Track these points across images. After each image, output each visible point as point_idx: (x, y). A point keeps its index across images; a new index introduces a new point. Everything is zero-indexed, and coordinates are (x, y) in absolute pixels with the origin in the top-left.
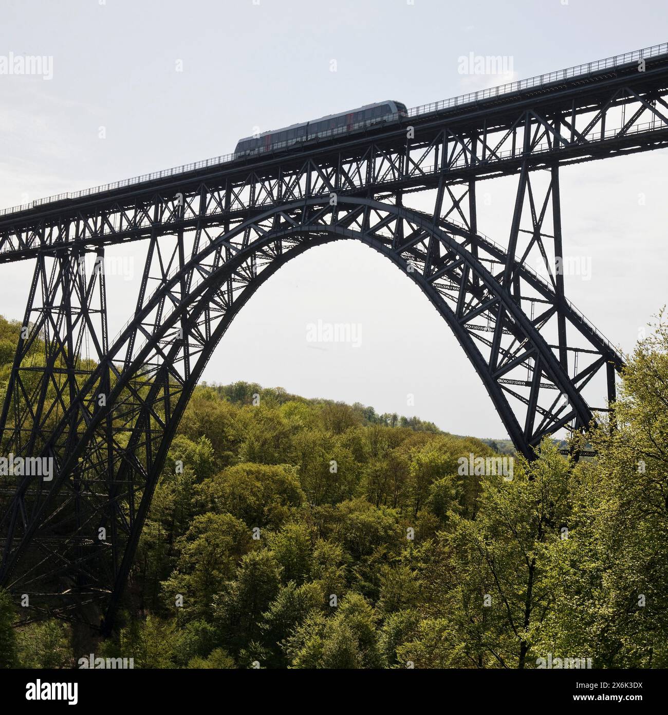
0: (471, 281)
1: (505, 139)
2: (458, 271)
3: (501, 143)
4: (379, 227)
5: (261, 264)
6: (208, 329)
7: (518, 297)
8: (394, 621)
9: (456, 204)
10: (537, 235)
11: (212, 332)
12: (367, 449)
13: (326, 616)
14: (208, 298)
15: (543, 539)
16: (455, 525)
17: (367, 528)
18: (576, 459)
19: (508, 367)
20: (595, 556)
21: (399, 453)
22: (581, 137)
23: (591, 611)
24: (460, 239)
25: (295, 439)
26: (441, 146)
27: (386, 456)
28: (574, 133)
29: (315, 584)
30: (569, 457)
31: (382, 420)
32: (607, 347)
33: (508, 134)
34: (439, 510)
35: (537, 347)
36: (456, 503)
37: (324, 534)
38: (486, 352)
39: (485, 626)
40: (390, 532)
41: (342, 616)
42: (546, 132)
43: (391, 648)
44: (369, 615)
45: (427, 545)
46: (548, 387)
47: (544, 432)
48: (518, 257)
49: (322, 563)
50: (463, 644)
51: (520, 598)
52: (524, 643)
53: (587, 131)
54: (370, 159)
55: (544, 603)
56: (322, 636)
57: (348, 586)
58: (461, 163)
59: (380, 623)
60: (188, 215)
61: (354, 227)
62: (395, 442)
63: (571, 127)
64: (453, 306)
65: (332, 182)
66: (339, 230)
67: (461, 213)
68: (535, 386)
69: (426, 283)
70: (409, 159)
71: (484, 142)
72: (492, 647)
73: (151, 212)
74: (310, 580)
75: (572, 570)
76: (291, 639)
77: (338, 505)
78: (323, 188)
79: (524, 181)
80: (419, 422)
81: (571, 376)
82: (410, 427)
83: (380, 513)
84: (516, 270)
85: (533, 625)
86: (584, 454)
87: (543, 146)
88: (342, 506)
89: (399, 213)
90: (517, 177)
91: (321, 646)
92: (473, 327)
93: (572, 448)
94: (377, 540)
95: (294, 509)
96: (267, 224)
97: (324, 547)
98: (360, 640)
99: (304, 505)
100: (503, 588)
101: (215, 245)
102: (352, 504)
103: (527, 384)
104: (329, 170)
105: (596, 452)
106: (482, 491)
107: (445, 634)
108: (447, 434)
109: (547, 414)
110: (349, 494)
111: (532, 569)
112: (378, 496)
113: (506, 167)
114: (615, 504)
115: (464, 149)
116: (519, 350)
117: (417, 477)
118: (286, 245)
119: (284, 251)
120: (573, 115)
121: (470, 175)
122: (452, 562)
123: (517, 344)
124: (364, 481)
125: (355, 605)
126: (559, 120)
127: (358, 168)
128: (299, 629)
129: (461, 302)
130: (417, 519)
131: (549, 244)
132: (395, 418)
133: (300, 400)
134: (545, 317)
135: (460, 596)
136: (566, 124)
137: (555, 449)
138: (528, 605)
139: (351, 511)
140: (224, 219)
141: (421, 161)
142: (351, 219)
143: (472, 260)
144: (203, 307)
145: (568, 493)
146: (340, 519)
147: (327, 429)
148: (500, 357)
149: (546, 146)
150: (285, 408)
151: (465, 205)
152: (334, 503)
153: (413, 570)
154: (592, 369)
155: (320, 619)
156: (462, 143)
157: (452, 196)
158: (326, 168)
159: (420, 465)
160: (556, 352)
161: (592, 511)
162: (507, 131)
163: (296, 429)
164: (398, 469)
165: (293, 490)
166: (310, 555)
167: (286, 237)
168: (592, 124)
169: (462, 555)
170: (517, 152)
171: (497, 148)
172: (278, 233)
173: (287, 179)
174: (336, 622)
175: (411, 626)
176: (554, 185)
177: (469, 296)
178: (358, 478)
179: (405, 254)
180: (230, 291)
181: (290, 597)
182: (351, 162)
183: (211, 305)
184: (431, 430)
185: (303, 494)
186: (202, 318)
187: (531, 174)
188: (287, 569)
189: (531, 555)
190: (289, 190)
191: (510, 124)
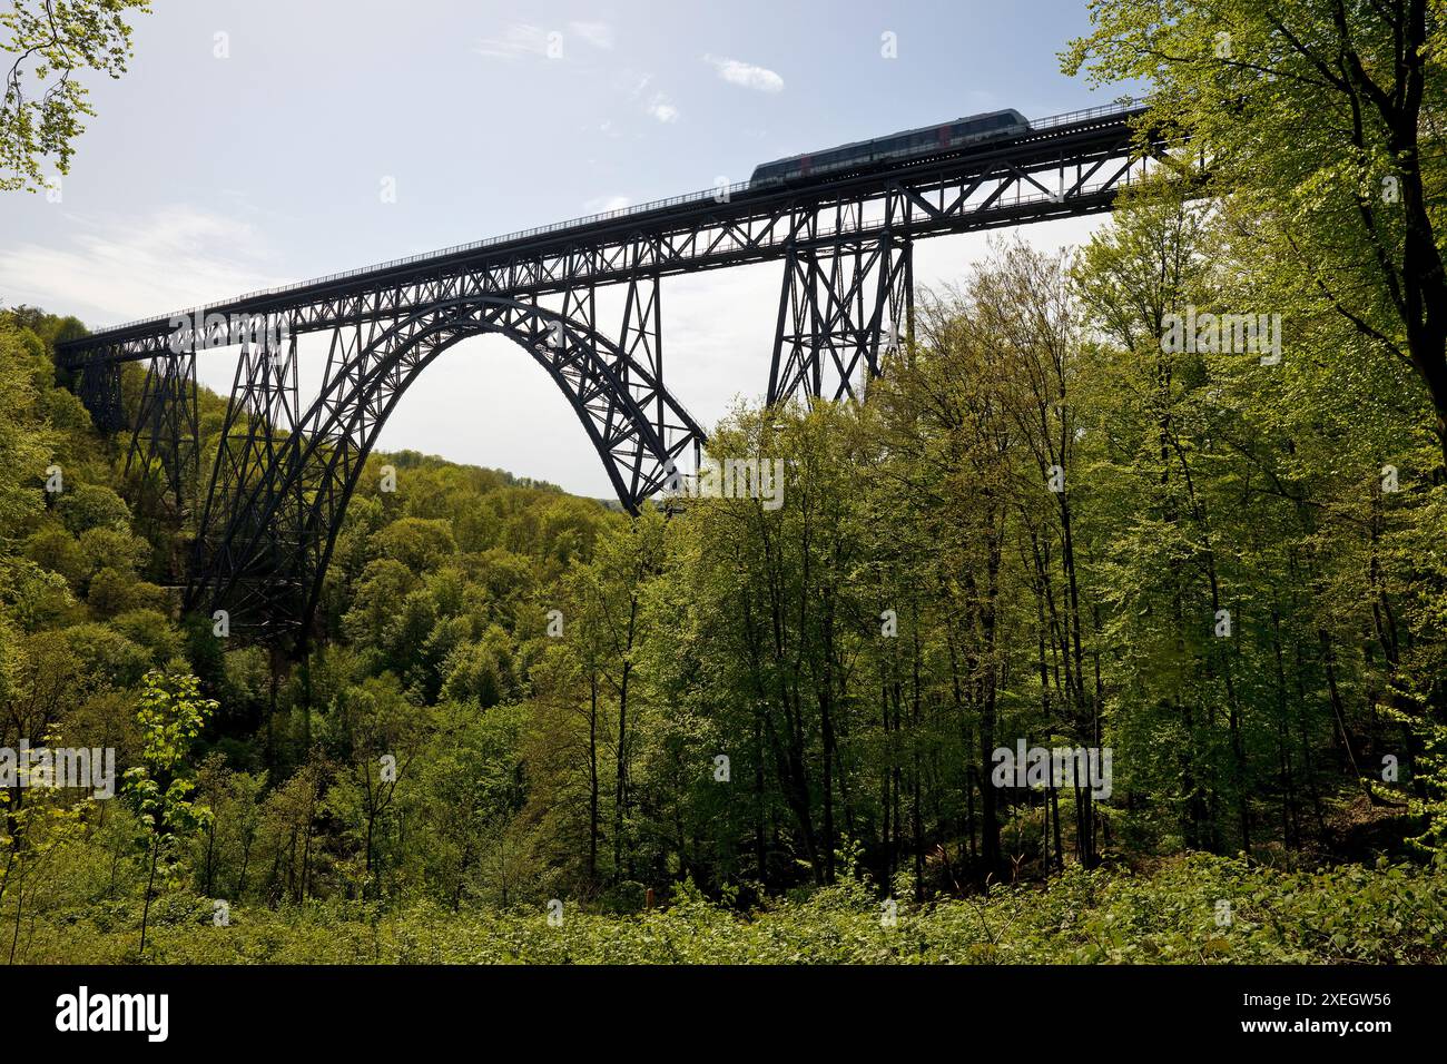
0: (590, 368)
1: (618, 253)
2: (580, 360)
3: (615, 257)
4: (518, 322)
5: (424, 351)
6: (380, 406)
7: (626, 383)
8: (526, 648)
9: (580, 306)
10: (642, 333)
11: (383, 407)
12: (507, 507)
13: (473, 643)
14: (381, 379)
15: (642, 579)
16: (575, 570)
17: (506, 572)
18: (670, 516)
19: (618, 441)
20: (683, 594)
21: (531, 510)
22: (677, 254)
23: (679, 637)
24: (582, 335)
25: (449, 498)
26: (568, 258)
27: (520, 513)
28: (672, 250)
29: (465, 618)
30: (665, 514)
31: (519, 483)
32: (695, 425)
33: (621, 250)
34: (563, 557)
35: (641, 424)
36: (576, 551)
37: (472, 577)
38: (601, 428)
39: (598, 651)
40: (524, 575)
41: (486, 644)
42: (650, 250)
43: (524, 669)
44: (507, 643)
45: (553, 585)
46: (650, 457)
47: (644, 493)
48: (627, 351)
49: (470, 601)
50: (580, 665)
51: (625, 628)
52: (627, 664)
53: (681, 249)
54: (512, 266)
55: (643, 632)
56: (470, 660)
57: (491, 620)
58: (584, 272)
59: (516, 649)
60: (365, 309)
61: (498, 322)
62: (529, 501)
63: (669, 246)
64: (576, 390)
65: (482, 284)
66: (487, 325)
67: (583, 313)
68: (639, 456)
69: (555, 370)
70: (543, 267)
71: (602, 256)
72: (603, 667)
73: (336, 307)
74: (460, 615)
75: (665, 606)
76: (445, 662)
77: (483, 553)
78: (474, 289)
79: (633, 288)
80: (548, 485)
81: (667, 449)
82: (541, 490)
83: (516, 559)
84: (625, 361)
85: (635, 649)
86: (676, 511)
87: (647, 260)
88: (486, 554)
89: (535, 312)
90: (628, 284)
91: (469, 668)
92: (591, 407)
93: (667, 507)
94: (514, 582)
95: (447, 556)
96: (429, 318)
97: (472, 588)
98: (500, 663)
99: (456, 553)
100: (612, 620)
101: (387, 335)
102: (494, 553)
103: (633, 454)
104: (480, 275)
105: (685, 510)
106: (597, 541)
107: (566, 658)
108: (570, 495)
109: (648, 479)
110: (492, 544)
111: (634, 604)
112: (515, 546)
113: (619, 276)
114: (698, 553)
115: (587, 261)
116: (627, 426)
117: (546, 530)
118: (444, 336)
119: (442, 341)
120: (671, 236)
121: (591, 282)
122: (573, 599)
123: (626, 422)
124: (504, 534)
125: (496, 635)
126: (660, 239)
127: (502, 274)
128: (451, 654)
129: (582, 386)
130: (545, 564)
131: (651, 340)
132: (529, 481)
133: (454, 465)
134: (647, 400)
135: (578, 627)
136: (666, 244)
137: (654, 508)
138: (630, 634)
139: (493, 558)
140: (394, 313)
141: (552, 269)
142: (496, 315)
143: (591, 352)
144: (376, 387)
145: (663, 543)
146: (484, 565)
147: (475, 490)
148: (612, 432)
149: (650, 261)
150: (441, 472)
151: (586, 306)
152: (480, 551)
153: (542, 606)
154: (683, 443)
155: (468, 647)
156: (585, 256)
157: (576, 299)
158: (476, 272)
159: (548, 520)
160: (656, 429)
161: (680, 558)
162: (619, 248)
163: (450, 489)
164: (530, 523)
165: (447, 541)
166: (460, 594)
167: (443, 329)
168: (686, 244)
169: (580, 594)
170: (627, 265)
171: (612, 261)
172: (438, 326)
173: (445, 281)
174: (481, 648)
175: (541, 651)
176: (656, 293)
177: (588, 382)
178: (499, 531)
179: (539, 346)
180: (398, 374)
181: (444, 629)
182: (497, 269)
183: (383, 385)
184: (557, 491)
185: (455, 544)
186: (375, 396)
187: (638, 283)
188: (442, 606)
189: (633, 593)
190: (447, 291)
191: (622, 241)
